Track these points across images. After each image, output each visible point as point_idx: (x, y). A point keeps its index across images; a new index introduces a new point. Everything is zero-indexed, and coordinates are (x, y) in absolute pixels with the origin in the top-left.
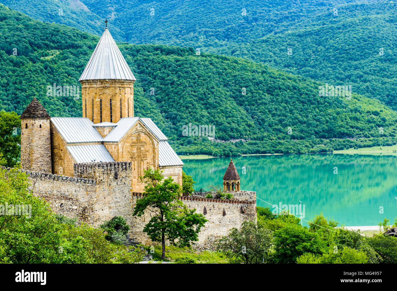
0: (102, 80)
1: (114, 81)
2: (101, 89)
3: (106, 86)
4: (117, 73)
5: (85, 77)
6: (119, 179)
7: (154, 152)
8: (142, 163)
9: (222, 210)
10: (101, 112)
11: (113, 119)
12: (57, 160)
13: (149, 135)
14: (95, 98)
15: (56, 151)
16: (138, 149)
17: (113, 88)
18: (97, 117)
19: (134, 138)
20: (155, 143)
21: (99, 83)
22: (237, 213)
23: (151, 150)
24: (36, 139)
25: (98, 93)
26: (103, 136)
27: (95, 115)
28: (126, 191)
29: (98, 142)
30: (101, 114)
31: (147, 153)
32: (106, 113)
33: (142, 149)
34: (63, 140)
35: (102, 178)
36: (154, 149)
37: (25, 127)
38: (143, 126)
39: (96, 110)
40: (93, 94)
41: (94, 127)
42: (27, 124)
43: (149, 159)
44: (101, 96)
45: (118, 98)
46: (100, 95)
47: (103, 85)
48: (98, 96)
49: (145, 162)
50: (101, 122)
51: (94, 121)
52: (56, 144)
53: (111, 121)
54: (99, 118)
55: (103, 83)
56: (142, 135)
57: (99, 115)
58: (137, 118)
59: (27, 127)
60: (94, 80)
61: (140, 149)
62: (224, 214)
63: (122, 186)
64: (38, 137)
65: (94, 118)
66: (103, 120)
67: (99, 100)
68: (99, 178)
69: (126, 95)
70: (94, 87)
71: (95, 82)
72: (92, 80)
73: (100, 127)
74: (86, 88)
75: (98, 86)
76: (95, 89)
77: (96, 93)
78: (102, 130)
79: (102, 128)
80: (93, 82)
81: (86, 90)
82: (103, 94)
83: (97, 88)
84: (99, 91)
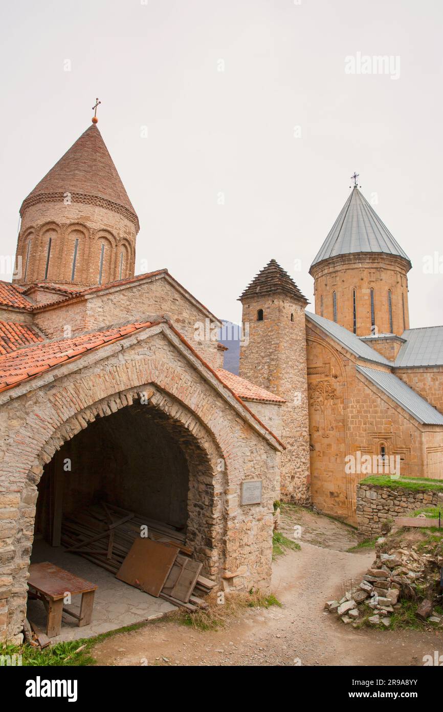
2: (373, 271)
3: (382, 266)
10: (372, 314)
11: (395, 327)
12: (321, 399)
14: (360, 287)
17: (393, 272)
21: (368, 261)
24: (285, 345)
25: (365, 279)
27: (358, 320)
32: (382, 315)
39: (363, 311)
40: (356, 280)
41: (363, 340)
44: (373, 285)
46: (369, 283)
47: (375, 265)
48: (365, 285)
50: (373, 332)
51: (358, 331)
52: (315, 363)
53: (392, 332)
55: (376, 261)
57: (369, 320)
60: (358, 254)
64: (288, 341)
65: (358, 325)
66: (376, 329)
67: (368, 291)
70: (357, 268)
71: (360, 259)
72: (354, 254)
73: (383, 340)
74: (337, 271)
75: (365, 267)
76: (360, 272)
77: (362, 279)
78: (387, 346)
79: (388, 341)
80: (355, 259)
81: (336, 276)
82: (376, 281)
83: (364, 269)
84: (369, 275)
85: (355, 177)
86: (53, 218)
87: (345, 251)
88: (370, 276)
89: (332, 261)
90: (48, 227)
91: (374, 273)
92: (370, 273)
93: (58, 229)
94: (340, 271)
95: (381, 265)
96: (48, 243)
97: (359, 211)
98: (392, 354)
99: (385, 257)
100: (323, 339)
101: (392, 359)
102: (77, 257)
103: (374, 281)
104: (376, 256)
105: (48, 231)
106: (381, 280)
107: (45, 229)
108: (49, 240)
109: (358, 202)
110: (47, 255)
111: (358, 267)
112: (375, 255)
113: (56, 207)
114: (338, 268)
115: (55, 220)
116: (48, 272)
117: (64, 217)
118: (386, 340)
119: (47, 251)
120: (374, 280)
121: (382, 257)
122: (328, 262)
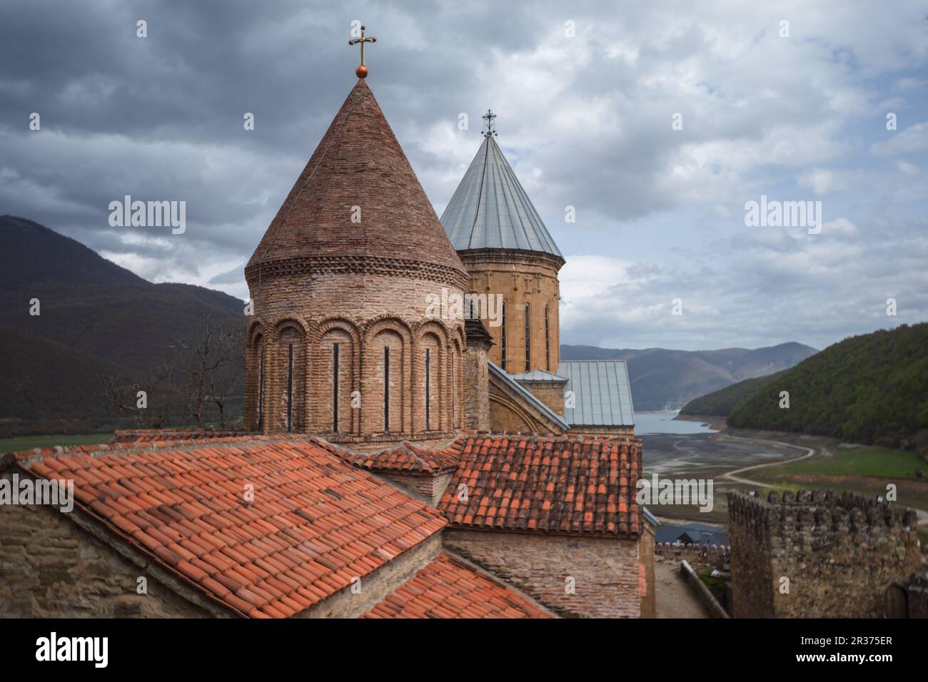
2: (530, 277)
3: (540, 272)
10: (527, 341)
14: (513, 301)
21: (523, 262)
25: (519, 289)
27: (508, 350)
30: (528, 346)
32: (539, 345)
39: (516, 337)
40: (507, 290)
44: (529, 298)
47: (532, 269)
50: (528, 369)
54: (523, 358)
55: (534, 263)
57: (523, 350)
60: (513, 251)
66: (532, 364)
67: (523, 307)
70: (509, 272)
71: (514, 258)
72: (507, 251)
73: (548, 384)
74: (478, 272)
75: (522, 271)
76: (513, 278)
77: (516, 289)
78: (553, 392)
79: (555, 386)
80: (507, 257)
81: (476, 279)
82: (533, 292)
83: (519, 274)
84: (524, 282)
85: (489, 117)
86: (391, 308)
87: (493, 244)
88: (527, 286)
89: (471, 255)
90: (384, 326)
91: (530, 281)
92: (526, 280)
93: (403, 332)
94: (483, 272)
95: (539, 270)
96: (383, 357)
97: (502, 176)
98: (561, 406)
99: (545, 258)
100: (511, 400)
101: (561, 412)
102: (431, 385)
103: (530, 293)
104: (535, 257)
105: (380, 333)
106: (539, 292)
107: (376, 329)
108: (383, 351)
109: (499, 163)
110: (382, 381)
111: (511, 270)
112: (534, 255)
113: (396, 286)
114: (480, 267)
115: (397, 313)
116: (390, 416)
117: (413, 308)
118: (553, 384)
119: (382, 374)
120: (531, 291)
121: (542, 258)
122: (465, 255)
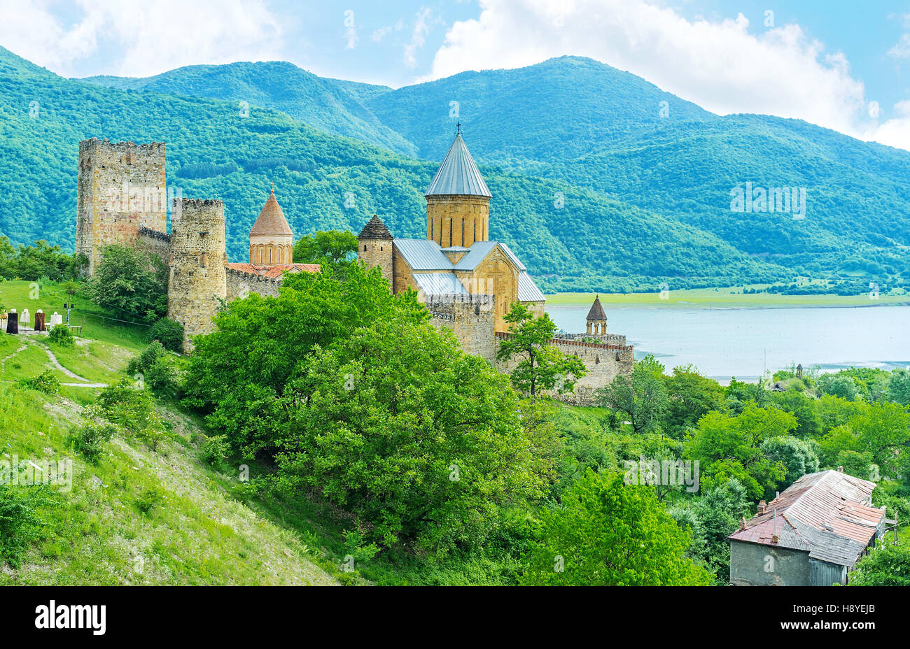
0: (453, 195)
1: (468, 197)
2: (452, 206)
4: (472, 187)
5: (433, 190)
6: (480, 315)
7: (513, 283)
8: (499, 296)
9: (595, 356)
10: (451, 234)
11: (466, 242)
13: (509, 262)
14: (444, 217)
15: (398, 279)
16: (494, 280)
17: (466, 205)
18: (446, 240)
19: (491, 266)
20: (515, 273)
21: (449, 199)
22: (613, 361)
23: (510, 283)
25: (448, 211)
26: (453, 264)
27: (443, 238)
28: (488, 330)
29: (449, 270)
30: (451, 236)
31: (505, 285)
32: (457, 235)
33: (500, 279)
34: (408, 266)
35: (462, 313)
36: (513, 280)
37: (363, 249)
38: (502, 252)
39: (446, 231)
40: (442, 212)
41: (442, 252)
42: (365, 246)
43: (508, 293)
45: (471, 218)
46: (450, 214)
47: (454, 202)
48: (447, 215)
49: (503, 295)
50: (451, 246)
51: (442, 245)
52: (399, 271)
53: (463, 246)
54: (449, 241)
55: (455, 199)
56: (501, 263)
57: (449, 238)
58: (494, 243)
59: (365, 250)
60: (444, 195)
61: (498, 280)
62: (597, 361)
63: (484, 323)
65: (442, 241)
66: (453, 244)
67: (450, 219)
68: (457, 313)
69: (481, 214)
71: (445, 198)
73: (451, 252)
75: (448, 203)
76: (445, 206)
77: (446, 211)
82: (454, 212)
83: (447, 205)
84: (450, 208)
95: (458, 202)
98: (455, 261)
99: (461, 196)
103: (452, 213)
106: (458, 211)
111: (444, 203)
114: (435, 202)
